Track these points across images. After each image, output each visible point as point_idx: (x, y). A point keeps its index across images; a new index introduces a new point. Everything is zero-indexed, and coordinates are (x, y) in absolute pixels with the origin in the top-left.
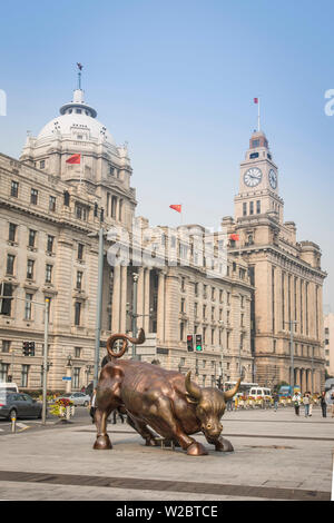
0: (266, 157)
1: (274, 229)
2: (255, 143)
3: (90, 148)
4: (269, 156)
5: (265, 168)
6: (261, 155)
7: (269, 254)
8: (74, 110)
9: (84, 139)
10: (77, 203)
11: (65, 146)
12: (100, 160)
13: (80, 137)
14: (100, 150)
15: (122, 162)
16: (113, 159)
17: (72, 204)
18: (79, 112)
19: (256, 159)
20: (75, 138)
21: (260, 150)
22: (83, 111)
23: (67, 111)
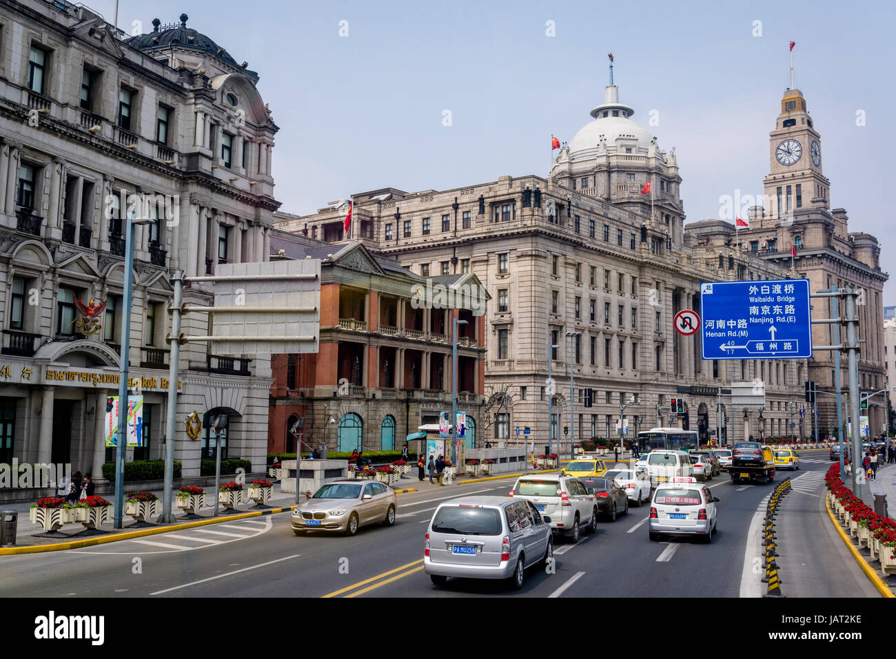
0: (806, 126)
1: (828, 228)
2: (789, 105)
3: (642, 162)
4: (809, 123)
5: (805, 140)
6: (798, 120)
7: (824, 261)
8: (610, 113)
9: (634, 153)
10: (654, 237)
11: (614, 161)
12: (654, 177)
13: (629, 150)
14: (653, 163)
15: (671, 172)
16: (665, 172)
17: (649, 240)
18: (616, 114)
19: (793, 128)
20: (623, 152)
21: (797, 115)
22: (621, 113)
23: (601, 114)
